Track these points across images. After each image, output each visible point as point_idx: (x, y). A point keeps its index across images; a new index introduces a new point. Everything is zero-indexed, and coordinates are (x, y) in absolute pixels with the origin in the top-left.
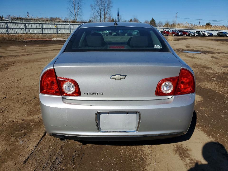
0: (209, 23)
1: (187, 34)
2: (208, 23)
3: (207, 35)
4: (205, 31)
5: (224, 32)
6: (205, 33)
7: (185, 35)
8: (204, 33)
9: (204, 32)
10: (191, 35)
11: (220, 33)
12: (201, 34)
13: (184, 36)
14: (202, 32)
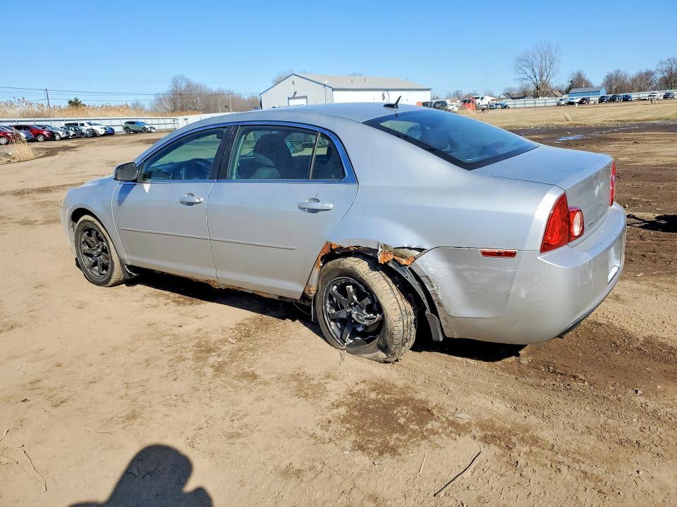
0: (76, 100)
1: (44, 136)
2: (73, 100)
3: (101, 133)
4: (92, 122)
5: (137, 123)
6: (95, 128)
7: (41, 138)
8: (89, 127)
9: (90, 124)
10: (57, 137)
11: (129, 126)
12: (84, 131)
13: (38, 141)
14: (83, 125)
